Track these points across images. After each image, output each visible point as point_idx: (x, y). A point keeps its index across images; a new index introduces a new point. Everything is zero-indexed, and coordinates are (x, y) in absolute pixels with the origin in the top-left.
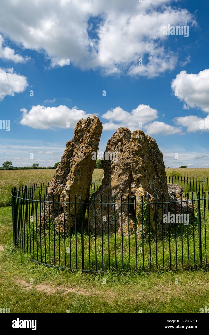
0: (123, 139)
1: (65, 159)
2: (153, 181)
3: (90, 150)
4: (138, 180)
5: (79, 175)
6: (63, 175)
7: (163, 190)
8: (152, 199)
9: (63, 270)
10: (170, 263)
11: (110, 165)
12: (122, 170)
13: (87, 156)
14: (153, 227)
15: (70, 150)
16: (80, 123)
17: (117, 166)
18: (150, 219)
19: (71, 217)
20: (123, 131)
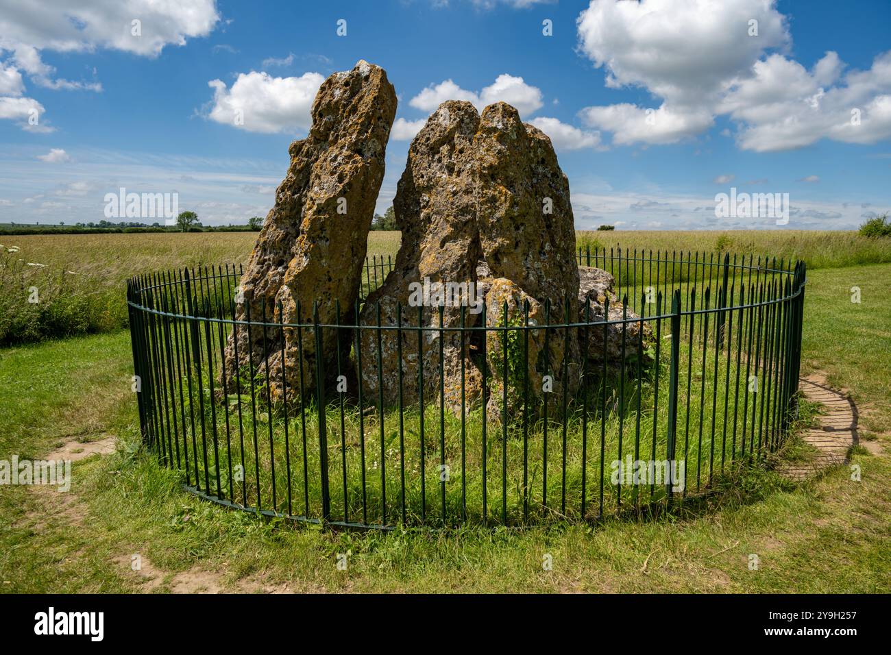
0: (456, 136)
1: (288, 193)
2: (539, 260)
3: (357, 167)
4: (497, 255)
5: (323, 241)
6: (281, 242)
7: (566, 286)
8: (534, 312)
9: (268, 519)
10: (583, 497)
11: (417, 211)
12: (452, 226)
13: (349, 184)
14: (536, 389)
15: (302, 168)
16: (330, 86)
17: (436, 214)
18: (529, 367)
19: (304, 359)
20: (454, 112)
